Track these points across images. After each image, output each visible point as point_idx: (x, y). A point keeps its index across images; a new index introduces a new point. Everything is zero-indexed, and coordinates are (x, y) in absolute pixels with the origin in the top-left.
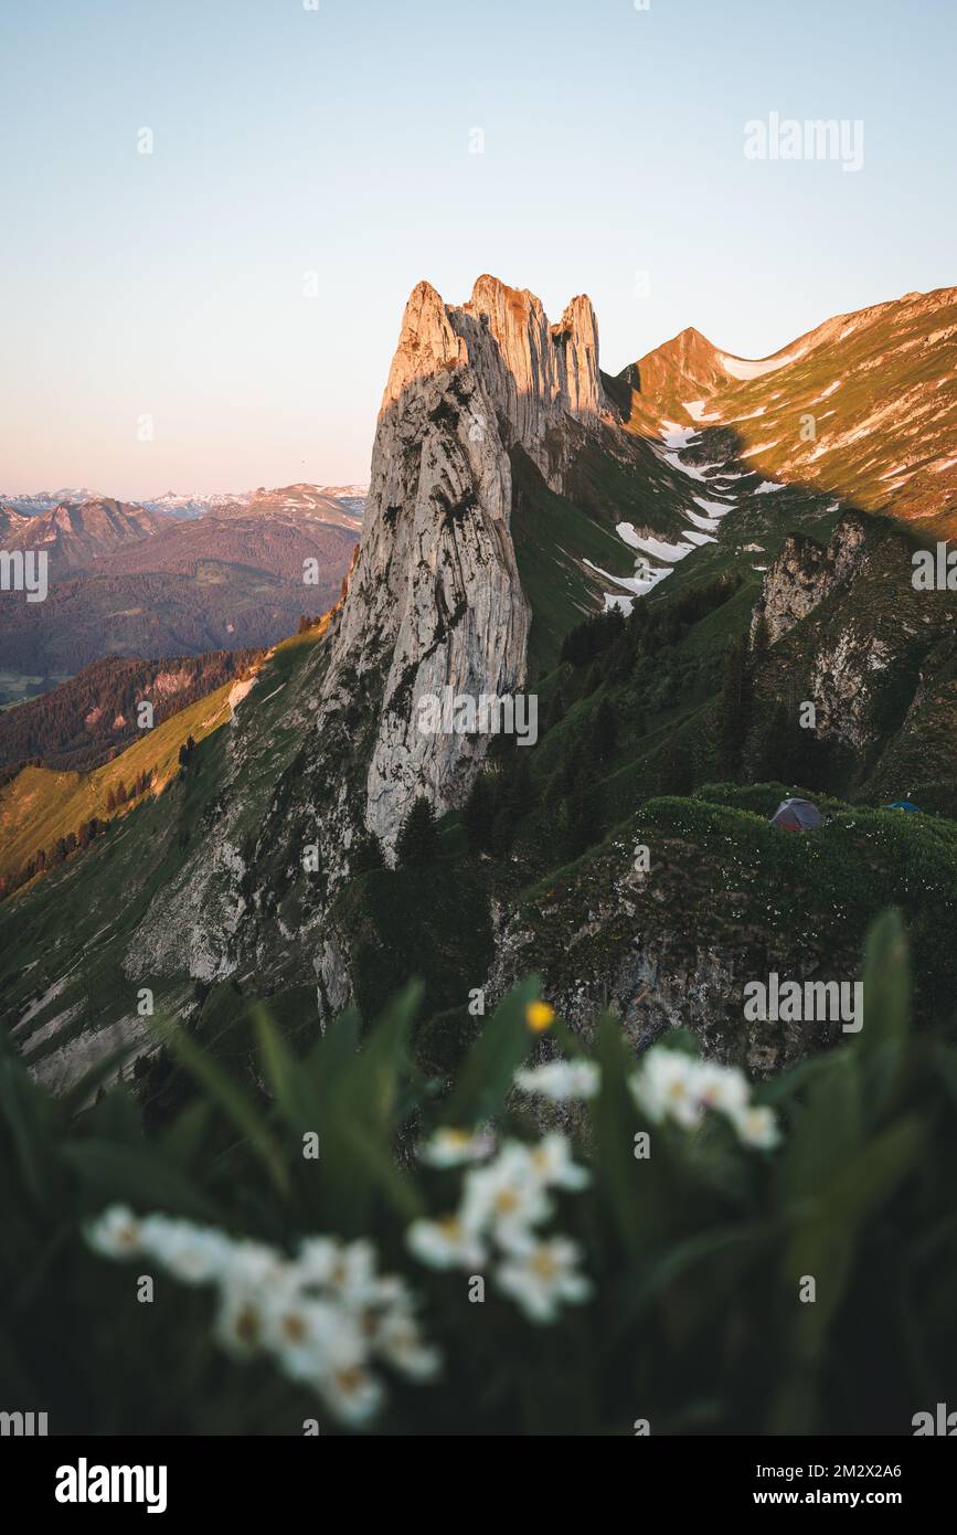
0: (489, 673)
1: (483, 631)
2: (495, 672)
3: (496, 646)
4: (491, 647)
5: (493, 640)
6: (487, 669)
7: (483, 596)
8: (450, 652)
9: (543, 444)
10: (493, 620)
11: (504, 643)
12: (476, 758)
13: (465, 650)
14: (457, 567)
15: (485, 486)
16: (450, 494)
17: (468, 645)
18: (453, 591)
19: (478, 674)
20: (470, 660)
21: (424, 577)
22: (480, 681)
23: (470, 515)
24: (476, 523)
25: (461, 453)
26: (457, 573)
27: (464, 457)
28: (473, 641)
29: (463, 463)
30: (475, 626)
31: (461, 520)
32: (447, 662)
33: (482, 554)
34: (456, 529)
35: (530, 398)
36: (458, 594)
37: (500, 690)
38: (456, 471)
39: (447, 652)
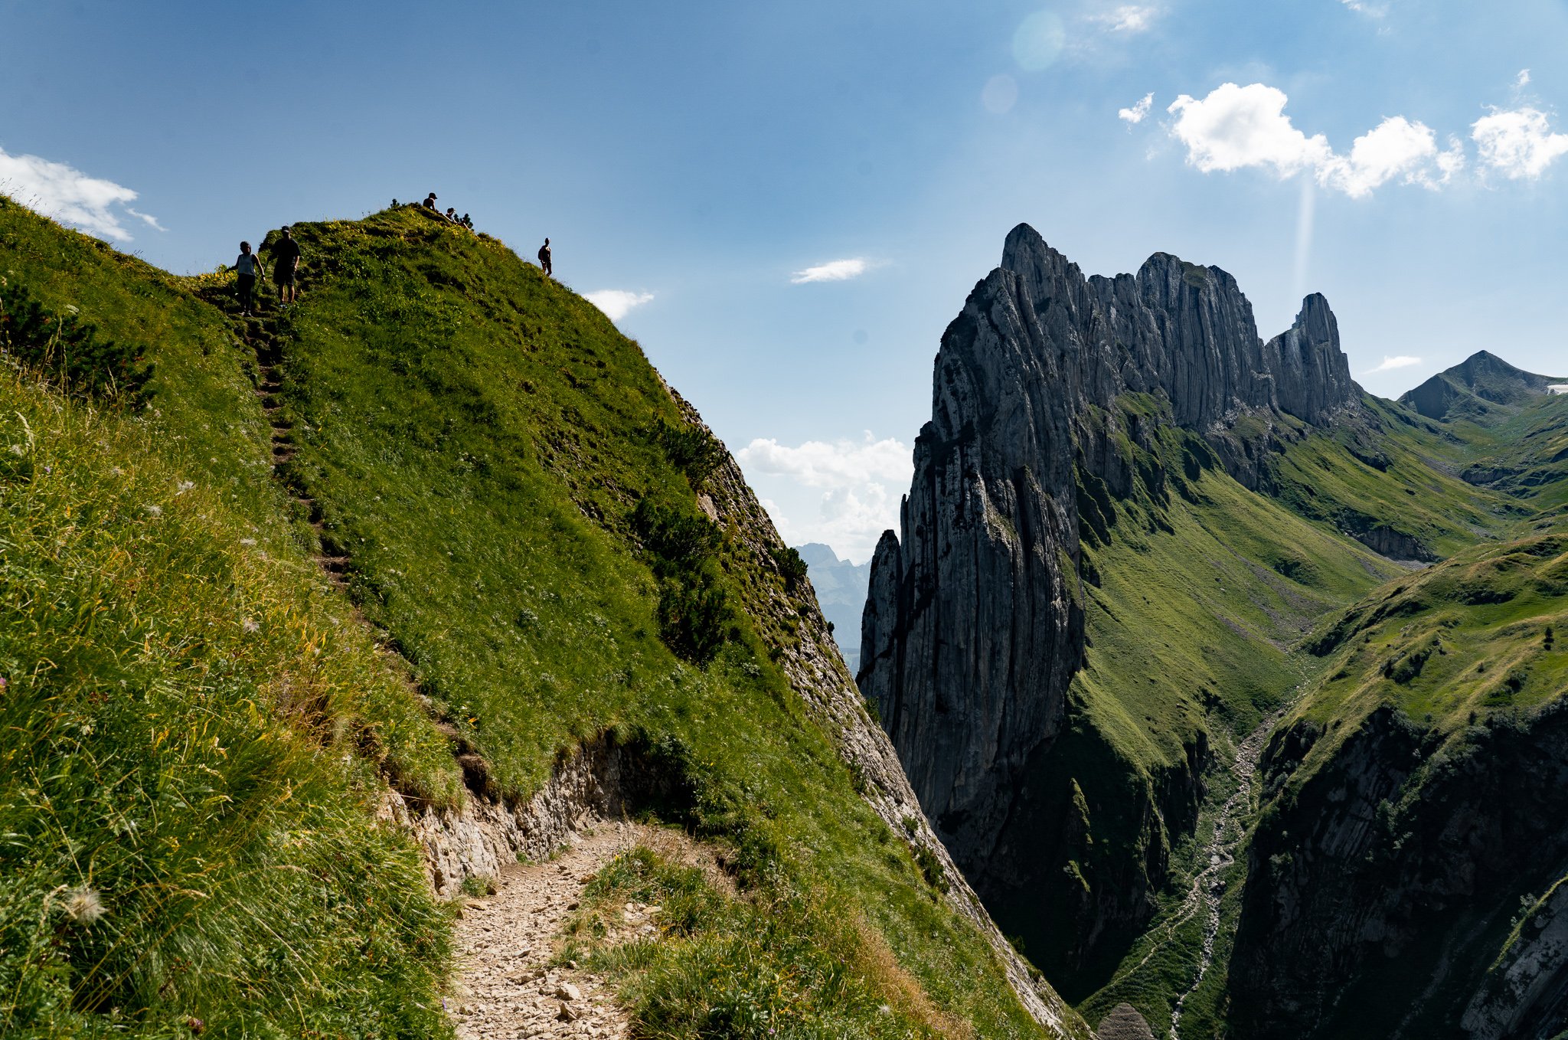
0: (982, 712)
2: (992, 710)
3: (992, 666)
5: (985, 655)
6: (977, 704)
7: (964, 581)
8: (900, 674)
10: (986, 621)
11: (1006, 660)
13: (925, 670)
14: (930, 536)
15: (1002, 418)
16: (943, 433)
17: (931, 661)
18: (918, 574)
19: (958, 713)
20: (943, 688)
21: (884, 554)
22: (960, 725)
23: (958, 455)
24: (966, 467)
25: (969, 375)
26: (930, 545)
27: (974, 380)
28: (951, 656)
29: (967, 388)
30: (953, 630)
31: (944, 465)
32: (894, 690)
33: (966, 512)
34: (938, 480)
35: (1211, 377)
36: (925, 578)
37: (1006, 742)
38: (957, 400)
39: (895, 672)
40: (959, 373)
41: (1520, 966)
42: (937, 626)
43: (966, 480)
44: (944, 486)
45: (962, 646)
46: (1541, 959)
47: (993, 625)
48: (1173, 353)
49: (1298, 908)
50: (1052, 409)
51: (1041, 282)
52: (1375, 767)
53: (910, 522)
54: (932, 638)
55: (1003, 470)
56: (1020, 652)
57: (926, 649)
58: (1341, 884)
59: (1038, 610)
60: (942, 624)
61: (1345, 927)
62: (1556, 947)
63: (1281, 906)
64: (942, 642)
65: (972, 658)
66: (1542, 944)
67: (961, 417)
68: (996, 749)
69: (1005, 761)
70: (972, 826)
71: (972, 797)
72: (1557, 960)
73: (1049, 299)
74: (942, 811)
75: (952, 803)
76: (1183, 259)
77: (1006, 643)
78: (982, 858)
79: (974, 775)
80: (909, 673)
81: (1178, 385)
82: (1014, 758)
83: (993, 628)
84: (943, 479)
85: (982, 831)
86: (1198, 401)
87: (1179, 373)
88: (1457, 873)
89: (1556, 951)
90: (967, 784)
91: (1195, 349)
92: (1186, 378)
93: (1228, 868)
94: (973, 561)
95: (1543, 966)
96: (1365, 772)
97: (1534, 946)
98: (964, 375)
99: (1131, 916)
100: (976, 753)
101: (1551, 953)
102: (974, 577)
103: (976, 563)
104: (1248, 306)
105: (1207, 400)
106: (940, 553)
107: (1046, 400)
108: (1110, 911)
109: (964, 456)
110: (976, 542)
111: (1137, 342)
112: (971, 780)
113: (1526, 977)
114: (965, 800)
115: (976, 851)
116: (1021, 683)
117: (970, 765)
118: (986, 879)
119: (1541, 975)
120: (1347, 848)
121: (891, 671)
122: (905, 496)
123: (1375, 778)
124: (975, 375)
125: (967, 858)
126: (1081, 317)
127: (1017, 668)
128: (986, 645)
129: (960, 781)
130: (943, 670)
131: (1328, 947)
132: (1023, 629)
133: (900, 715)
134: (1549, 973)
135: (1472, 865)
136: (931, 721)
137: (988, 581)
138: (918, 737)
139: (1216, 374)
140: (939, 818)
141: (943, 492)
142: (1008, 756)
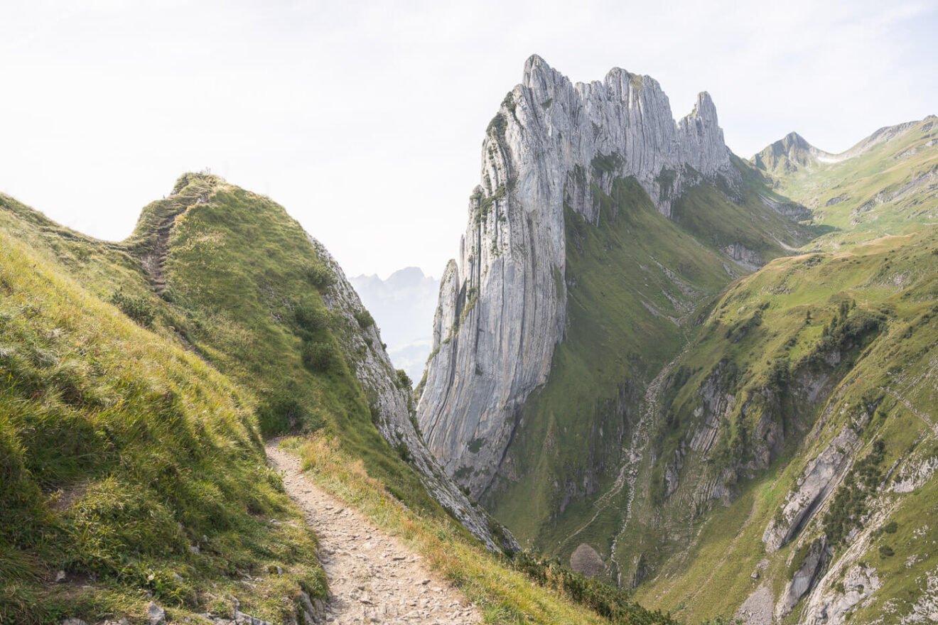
0: (503, 373)
1: (495, 329)
2: (508, 372)
3: (510, 343)
4: (505, 345)
5: (506, 337)
6: (500, 368)
7: (495, 290)
8: (455, 353)
9: (657, 179)
10: (507, 315)
11: (518, 339)
12: (477, 469)
13: (470, 349)
14: (477, 261)
15: (522, 179)
16: (486, 192)
17: (473, 343)
18: (468, 288)
19: (489, 374)
20: (480, 359)
21: (449, 275)
22: (490, 381)
23: (494, 207)
24: (499, 214)
25: (502, 153)
26: (476, 268)
27: (506, 156)
28: (486, 339)
29: (501, 162)
30: (487, 322)
31: (486, 214)
32: (451, 363)
33: (498, 244)
34: (482, 223)
35: (646, 144)
36: (472, 291)
37: (515, 389)
38: (495, 169)
39: (452, 352)
40: (496, 152)
41: (790, 506)
42: (478, 321)
43: (499, 222)
44: (486, 228)
45: (493, 332)
46: (801, 502)
47: (512, 317)
48: (625, 129)
49: (677, 482)
50: (551, 171)
51: (546, 89)
52: (719, 393)
53: (465, 252)
54: (475, 329)
55: (521, 214)
56: (526, 333)
57: (471, 335)
58: (700, 467)
59: (538, 306)
60: (481, 319)
61: (703, 491)
62: (807, 495)
63: (668, 481)
64: (481, 330)
65: (498, 339)
66: (801, 494)
67: (497, 181)
68: (509, 394)
69: (513, 401)
70: (488, 447)
71: (489, 428)
72: (808, 502)
73: (551, 99)
74: (470, 439)
75: (476, 433)
76: (629, 71)
77: (518, 328)
78: (494, 466)
79: (493, 412)
80: (460, 352)
81: (627, 149)
82: (519, 399)
83: (511, 320)
84: (485, 223)
85: (494, 450)
86: (639, 160)
87: (628, 142)
88: (761, 457)
89: (807, 497)
90: (487, 420)
91: (637, 126)
92: (632, 145)
93: (639, 462)
94: (501, 276)
95: (802, 505)
96: (713, 396)
97: (797, 495)
98: (499, 153)
99: (584, 494)
100: (497, 397)
101: (805, 498)
102: (501, 287)
103: (503, 278)
104: (666, 99)
105: (644, 159)
106: (482, 272)
107: (548, 165)
108: (571, 491)
109: (498, 206)
110: (503, 263)
111: (604, 123)
112: (490, 417)
113: (793, 511)
114: (485, 431)
115: (490, 462)
116: (526, 352)
117: (492, 406)
118: (497, 478)
119: (800, 510)
120: (704, 446)
121: (450, 351)
122: (462, 236)
123: (718, 400)
124: (506, 152)
125: (485, 466)
126: (571, 109)
127: (524, 344)
128: (507, 331)
129: (484, 417)
130: (481, 348)
131: (693, 503)
132: (529, 317)
133: (454, 378)
134: (804, 509)
135: (768, 453)
136: (473, 380)
137: (509, 289)
138: (463, 390)
139: (649, 142)
140: (468, 444)
141: (485, 232)
142: (515, 398)
